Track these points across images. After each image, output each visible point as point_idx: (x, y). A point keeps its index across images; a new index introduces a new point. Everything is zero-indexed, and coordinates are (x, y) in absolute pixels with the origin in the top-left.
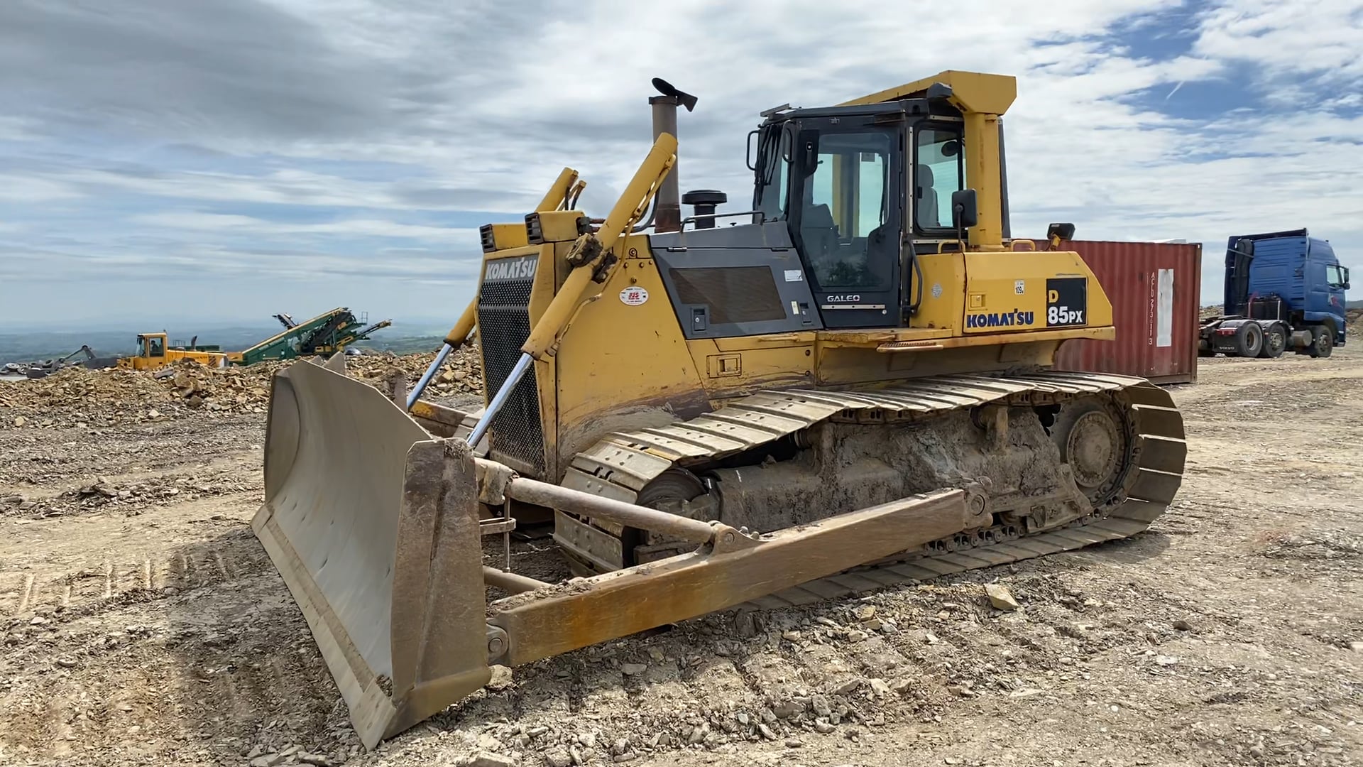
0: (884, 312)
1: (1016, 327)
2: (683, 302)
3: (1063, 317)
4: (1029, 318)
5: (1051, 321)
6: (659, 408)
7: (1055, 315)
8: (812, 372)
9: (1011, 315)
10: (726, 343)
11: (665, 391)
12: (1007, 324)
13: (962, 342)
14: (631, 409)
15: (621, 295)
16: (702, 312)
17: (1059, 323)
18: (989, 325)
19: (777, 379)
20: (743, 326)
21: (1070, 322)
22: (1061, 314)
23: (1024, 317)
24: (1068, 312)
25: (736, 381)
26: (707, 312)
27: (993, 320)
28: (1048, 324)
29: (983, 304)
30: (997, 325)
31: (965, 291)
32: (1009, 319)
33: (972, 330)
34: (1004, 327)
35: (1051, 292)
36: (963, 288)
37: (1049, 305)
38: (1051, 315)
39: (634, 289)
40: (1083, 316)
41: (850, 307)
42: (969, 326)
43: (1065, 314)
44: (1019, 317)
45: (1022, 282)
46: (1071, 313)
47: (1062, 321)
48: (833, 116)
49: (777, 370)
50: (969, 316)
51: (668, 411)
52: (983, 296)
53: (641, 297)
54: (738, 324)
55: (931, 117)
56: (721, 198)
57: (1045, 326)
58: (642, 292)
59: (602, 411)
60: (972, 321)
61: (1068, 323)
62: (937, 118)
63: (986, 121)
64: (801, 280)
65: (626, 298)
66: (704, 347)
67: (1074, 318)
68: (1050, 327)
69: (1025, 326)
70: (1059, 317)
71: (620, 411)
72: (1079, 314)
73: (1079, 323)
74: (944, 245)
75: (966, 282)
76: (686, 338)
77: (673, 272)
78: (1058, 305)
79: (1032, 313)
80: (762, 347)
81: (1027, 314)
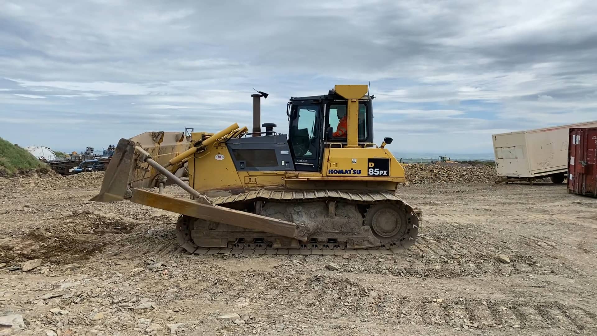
0: (314, 166)
1: (352, 175)
2: (237, 160)
3: (377, 173)
4: (359, 172)
5: (370, 173)
6: (227, 191)
7: (372, 171)
8: (284, 184)
9: (350, 171)
10: (252, 173)
11: (229, 186)
12: (348, 173)
13: (326, 179)
14: (217, 191)
15: (215, 157)
16: (244, 163)
17: (374, 175)
18: (339, 173)
19: (271, 186)
20: (258, 168)
21: (380, 174)
22: (375, 171)
23: (356, 171)
24: (379, 171)
25: (255, 185)
26: (245, 163)
27: (341, 172)
28: (368, 174)
29: (337, 166)
30: (343, 173)
31: (328, 161)
32: (349, 172)
33: (331, 175)
34: (346, 175)
35: (370, 163)
36: (327, 160)
37: (369, 168)
38: (370, 171)
39: (220, 155)
40: (388, 173)
41: (303, 164)
42: (329, 173)
43: (378, 172)
44: (353, 171)
45: (356, 159)
46: (380, 171)
47: (375, 174)
48: (303, 100)
49: (270, 183)
50: (329, 170)
51: (230, 192)
52: (336, 163)
53: (222, 158)
54: (256, 167)
55: (335, 100)
56: (275, 126)
57: (367, 176)
58: (222, 156)
59: (207, 190)
60: (331, 172)
61: (379, 175)
62: (337, 100)
63: (352, 102)
64: (288, 154)
65: (216, 158)
66: (244, 174)
67: (382, 173)
68: (369, 176)
69: (356, 175)
70: (374, 172)
71: (214, 191)
72: (385, 172)
73: (385, 175)
74: (332, 145)
75: (328, 158)
76: (237, 170)
77: (234, 150)
78: (374, 168)
79: (360, 171)
80: (264, 175)
81: (357, 171)
